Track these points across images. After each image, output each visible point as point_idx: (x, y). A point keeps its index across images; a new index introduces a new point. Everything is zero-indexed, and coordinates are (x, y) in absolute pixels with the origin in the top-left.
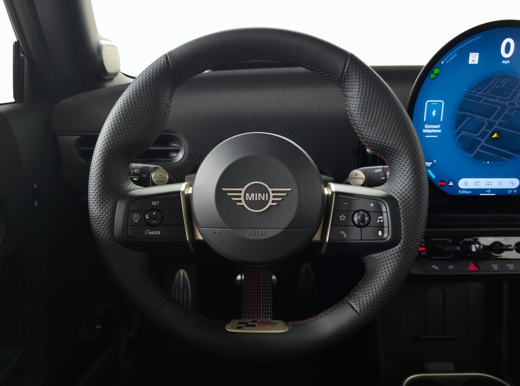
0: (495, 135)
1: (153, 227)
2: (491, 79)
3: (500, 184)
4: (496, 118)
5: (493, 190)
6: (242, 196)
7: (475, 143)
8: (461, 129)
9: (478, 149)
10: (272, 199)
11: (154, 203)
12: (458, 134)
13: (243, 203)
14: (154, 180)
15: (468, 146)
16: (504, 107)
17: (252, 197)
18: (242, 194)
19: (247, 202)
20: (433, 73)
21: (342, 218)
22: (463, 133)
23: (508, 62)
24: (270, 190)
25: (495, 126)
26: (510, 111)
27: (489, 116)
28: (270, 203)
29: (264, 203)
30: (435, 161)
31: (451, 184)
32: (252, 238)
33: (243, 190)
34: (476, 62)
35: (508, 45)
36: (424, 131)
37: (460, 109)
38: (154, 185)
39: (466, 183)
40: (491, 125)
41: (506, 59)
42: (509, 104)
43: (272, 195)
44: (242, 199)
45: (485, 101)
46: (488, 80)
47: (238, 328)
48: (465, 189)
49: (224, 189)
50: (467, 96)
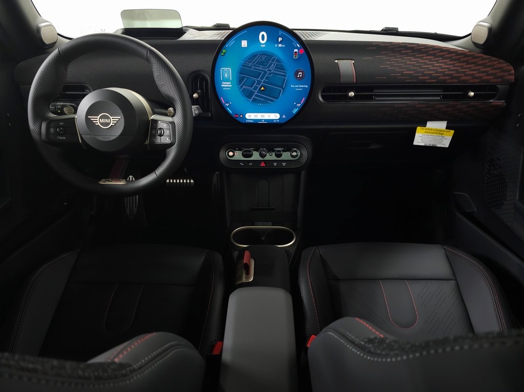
0: (262, 88)
1: (61, 135)
2: (255, 56)
3: (269, 116)
4: (262, 78)
5: (265, 120)
6: (97, 120)
7: (252, 93)
8: (243, 85)
9: (253, 97)
10: (112, 122)
11: (61, 124)
12: (242, 87)
13: (99, 124)
14: (66, 112)
15: (248, 95)
16: (265, 72)
17: (103, 121)
18: (98, 119)
19: (101, 123)
20: (222, 52)
21: (154, 132)
22: (244, 87)
23: (264, 46)
24: (111, 118)
25: (262, 83)
26: (269, 74)
27: (257, 77)
28: (111, 124)
29: (109, 124)
30: (230, 103)
31: (241, 116)
32: (103, 140)
33: (98, 117)
34: (246, 46)
35: (263, 36)
36: (222, 86)
37: (240, 73)
38: (66, 114)
39: (250, 116)
40: (259, 83)
41: (263, 44)
42: (268, 70)
43: (112, 120)
44: (98, 122)
45: (254, 68)
46: (254, 56)
47: (104, 182)
48: (249, 119)
49: (89, 117)
50: (243, 66)
